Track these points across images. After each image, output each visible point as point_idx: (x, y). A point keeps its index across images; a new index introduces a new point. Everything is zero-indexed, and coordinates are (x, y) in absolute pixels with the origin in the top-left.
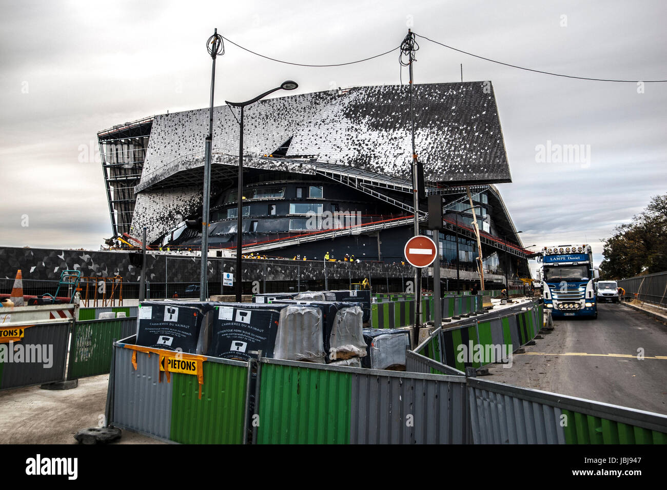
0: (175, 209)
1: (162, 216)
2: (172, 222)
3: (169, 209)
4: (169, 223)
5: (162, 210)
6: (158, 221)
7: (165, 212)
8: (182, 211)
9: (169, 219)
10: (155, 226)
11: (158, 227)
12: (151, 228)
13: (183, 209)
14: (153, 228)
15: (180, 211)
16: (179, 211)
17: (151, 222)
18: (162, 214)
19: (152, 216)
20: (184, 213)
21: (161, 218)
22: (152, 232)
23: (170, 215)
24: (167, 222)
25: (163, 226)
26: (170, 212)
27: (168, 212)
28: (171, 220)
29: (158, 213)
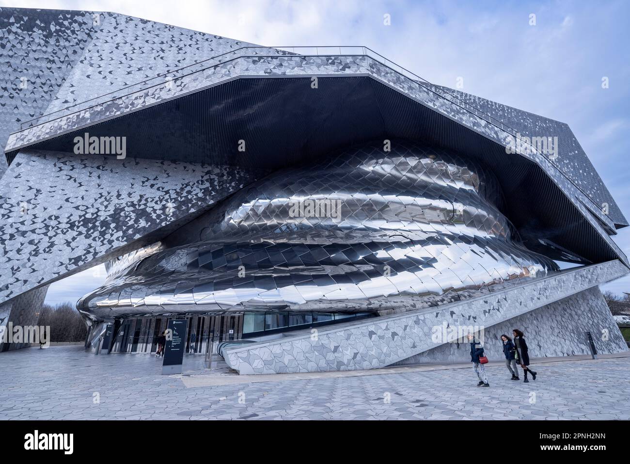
0: (133, 205)
1: (88, 216)
2: (120, 233)
3: (115, 201)
4: (108, 236)
5: (92, 201)
6: (72, 226)
7: (102, 208)
8: (155, 211)
9: (113, 225)
10: (59, 240)
11: (68, 243)
12: (45, 243)
13: (157, 207)
14: (52, 245)
15: (149, 210)
16: (144, 210)
17: (47, 227)
18: (92, 210)
19: (55, 213)
20: (158, 216)
21: (86, 222)
22: (46, 255)
23: (116, 216)
24: (103, 234)
25: (90, 241)
26: (118, 210)
27: (111, 209)
28: (118, 228)
29: (77, 208)
